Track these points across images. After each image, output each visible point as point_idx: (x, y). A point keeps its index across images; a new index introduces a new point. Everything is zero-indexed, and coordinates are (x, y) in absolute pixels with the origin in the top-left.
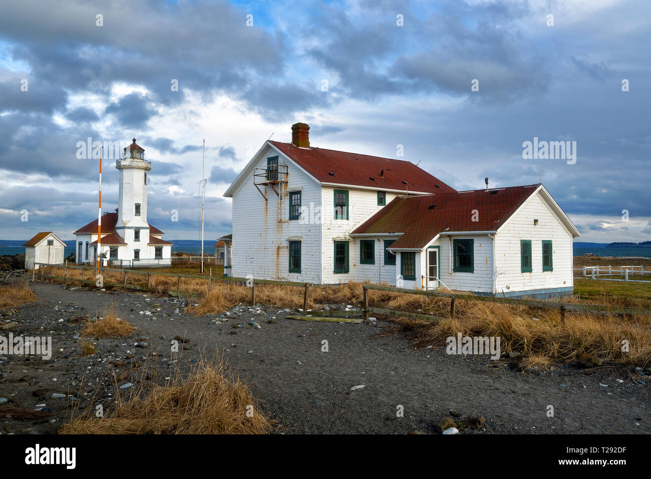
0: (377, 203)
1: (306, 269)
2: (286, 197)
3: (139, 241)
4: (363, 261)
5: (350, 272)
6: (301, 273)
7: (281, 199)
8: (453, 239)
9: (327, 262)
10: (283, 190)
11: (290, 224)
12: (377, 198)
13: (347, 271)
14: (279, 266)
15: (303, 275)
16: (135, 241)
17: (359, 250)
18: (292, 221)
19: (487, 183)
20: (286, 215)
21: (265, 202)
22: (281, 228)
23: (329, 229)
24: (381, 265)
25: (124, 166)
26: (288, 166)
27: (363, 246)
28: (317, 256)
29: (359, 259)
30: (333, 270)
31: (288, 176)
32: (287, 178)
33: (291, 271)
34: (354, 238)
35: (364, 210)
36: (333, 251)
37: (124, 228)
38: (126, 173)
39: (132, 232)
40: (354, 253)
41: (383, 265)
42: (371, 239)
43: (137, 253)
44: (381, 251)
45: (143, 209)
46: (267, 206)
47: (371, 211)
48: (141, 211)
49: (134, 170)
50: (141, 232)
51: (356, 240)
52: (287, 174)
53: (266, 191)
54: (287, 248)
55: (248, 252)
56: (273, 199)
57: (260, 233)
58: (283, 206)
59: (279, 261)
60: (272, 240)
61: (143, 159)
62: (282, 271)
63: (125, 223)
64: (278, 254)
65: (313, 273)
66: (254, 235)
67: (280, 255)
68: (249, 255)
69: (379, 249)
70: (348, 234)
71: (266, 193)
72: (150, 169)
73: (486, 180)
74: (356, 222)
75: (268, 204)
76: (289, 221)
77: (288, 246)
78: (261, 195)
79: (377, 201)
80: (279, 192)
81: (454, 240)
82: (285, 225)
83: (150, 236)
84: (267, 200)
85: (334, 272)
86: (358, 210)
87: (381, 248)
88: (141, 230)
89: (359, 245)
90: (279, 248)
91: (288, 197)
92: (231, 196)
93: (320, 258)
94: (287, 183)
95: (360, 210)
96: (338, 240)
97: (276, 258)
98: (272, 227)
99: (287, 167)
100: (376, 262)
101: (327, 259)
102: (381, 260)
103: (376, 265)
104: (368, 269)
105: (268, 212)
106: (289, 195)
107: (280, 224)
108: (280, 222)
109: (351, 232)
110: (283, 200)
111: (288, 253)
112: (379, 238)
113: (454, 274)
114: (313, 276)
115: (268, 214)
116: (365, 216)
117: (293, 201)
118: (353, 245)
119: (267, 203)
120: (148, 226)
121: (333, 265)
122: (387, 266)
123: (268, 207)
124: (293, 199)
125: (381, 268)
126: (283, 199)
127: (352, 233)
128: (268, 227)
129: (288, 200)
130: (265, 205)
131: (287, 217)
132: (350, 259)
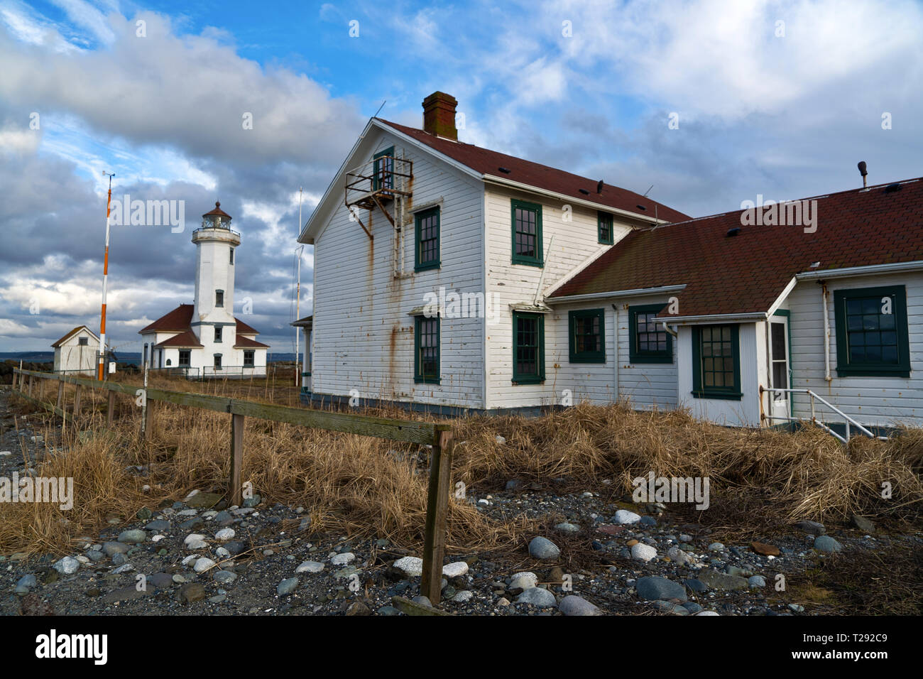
0: (596, 239)
1: (452, 374)
2: (409, 226)
3: (221, 342)
4: (575, 358)
5: (546, 382)
6: (438, 384)
7: (399, 231)
8: (832, 289)
9: (499, 358)
10: (402, 212)
11: (417, 279)
12: (596, 228)
13: (539, 379)
14: (396, 369)
15: (445, 389)
16: (215, 342)
17: (567, 334)
18: (421, 274)
19: (864, 174)
20: (408, 264)
21: (370, 242)
22: (399, 290)
23: (502, 284)
24: (622, 365)
25: (201, 238)
26: (414, 161)
27: (576, 323)
28: (477, 345)
29: (567, 352)
30: (511, 377)
31: (414, 182)
32: (411, 185)
33: (418, 380)
34: (554, 306)
35: (573, 251)
36: (510, 333)
37: (199, 324)
38: (204, 248)
39: (212, 329)
40: (555, 340)
41: (627, 364)
42: (595, 307)
43: (218, 359)
44: (622, 332)
45: (226, 298)
46: (372, 250)
47: (587, 253)
48: (224, 300)
49: (215, 244)
50: (223, 329)
51: (558, 312)
52: (411, 177)
53: (371, 220)
54: (411, 332)
55: (338, 345)
56: (384, 234)
57: (359, 304)
58: (402, 244)
59: (396, 358)
60: (381, 317)
61: (229, 230)
62: (400, 381)
63: (201, 318)
64: (393, 345)
65: (466, 384)
66: (349, 310)
67: (397, 347)
68: (341, 349)
69: (616, 329)
70: (542, 299)
71: (371, 225)
72: (239, 242)
73: (862, 167)
74: (557, 274)
75: (375, 247)
76: (414, 275)
77: (413, 326)
78: (362, 230)
79: (596, 234)
80: (395, 216)
81: (835, 292)
82: (406, 284)
83: (237, 336)
84: (372, 238)
85: (513, 381)
86: (560, 249)
87: (621, 326)
88: (224, 327)
89: (567, 323)
90: (394, 333)
91: (413, 225)
92: (311, 242)
93: (482, 348)
94: (410, 196)
95: (566, 249)
96: (522, 309)
97: (388, 353)
98: (381, 291)
99: (411, 163)
100: (608, 358)
101: (498, 351)
102: (622, 352)
103: (608, 364)
104: (589, 375)
105: (375, 261)
106: (414, 221)
107: (397, 283)
108: (397, 278)
109: (548, 293)
110: (402, 233)
111: (413, 341)
112: (615, 303)
113: (837, 382)
114: (465, 390)
115: (375, 266)
116: (575, 263)
117: (423, 232)
118: (553, 323)
119: (372, 244)
120: (235, 322)
121: (511, 364)
122: (636, 366)
123: (375, 251)
124: (423, 227)
125: (623, 371)
126: (402, 229)
127: (549, 297)
128: (374, 292)
129: (413, 231)
130: (368, 248)
131: (411, 266)
132: (546, 352)
